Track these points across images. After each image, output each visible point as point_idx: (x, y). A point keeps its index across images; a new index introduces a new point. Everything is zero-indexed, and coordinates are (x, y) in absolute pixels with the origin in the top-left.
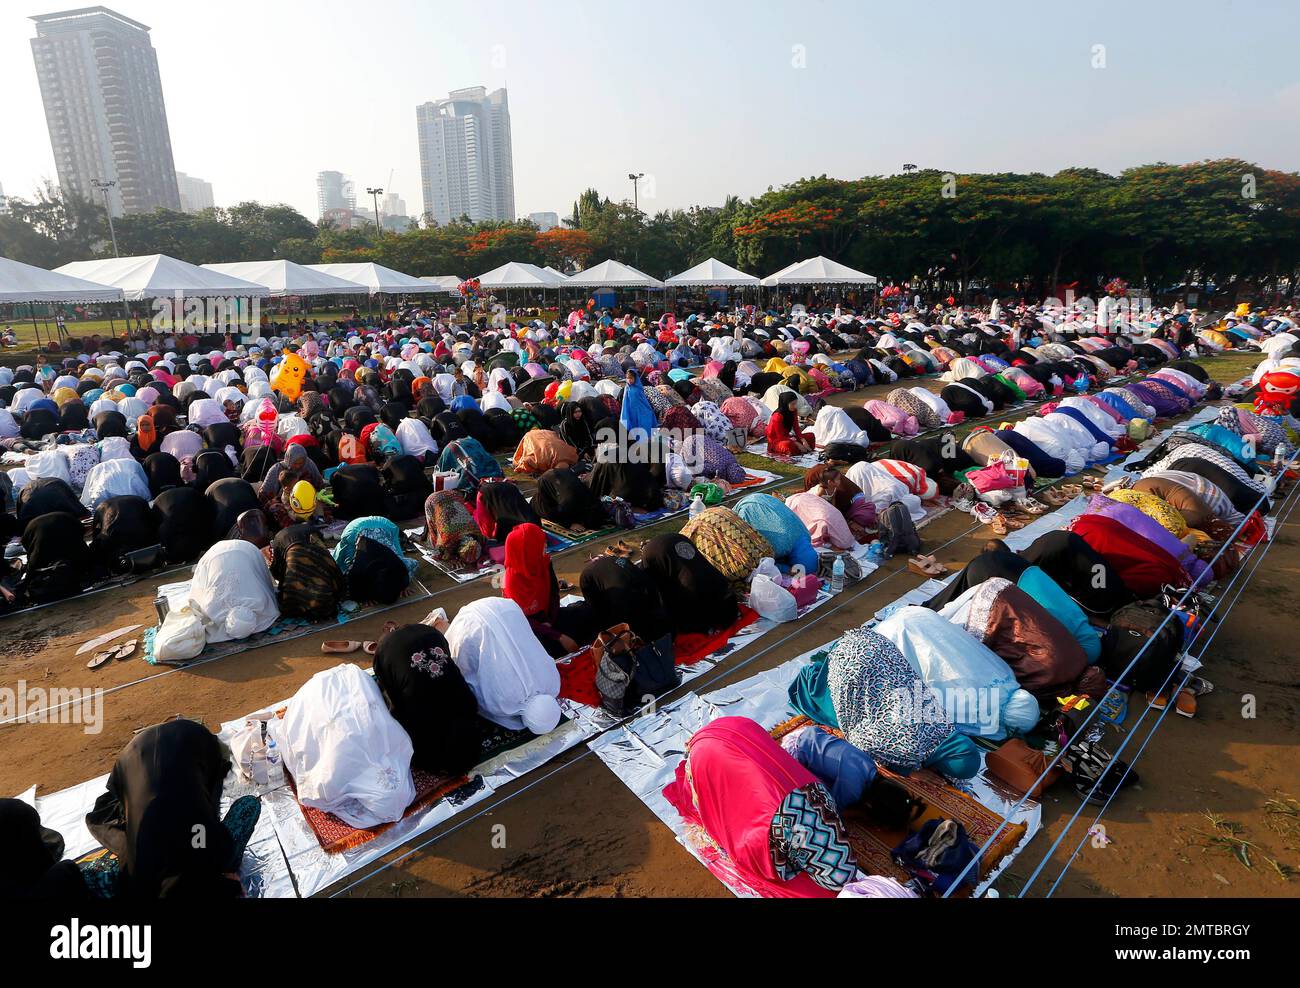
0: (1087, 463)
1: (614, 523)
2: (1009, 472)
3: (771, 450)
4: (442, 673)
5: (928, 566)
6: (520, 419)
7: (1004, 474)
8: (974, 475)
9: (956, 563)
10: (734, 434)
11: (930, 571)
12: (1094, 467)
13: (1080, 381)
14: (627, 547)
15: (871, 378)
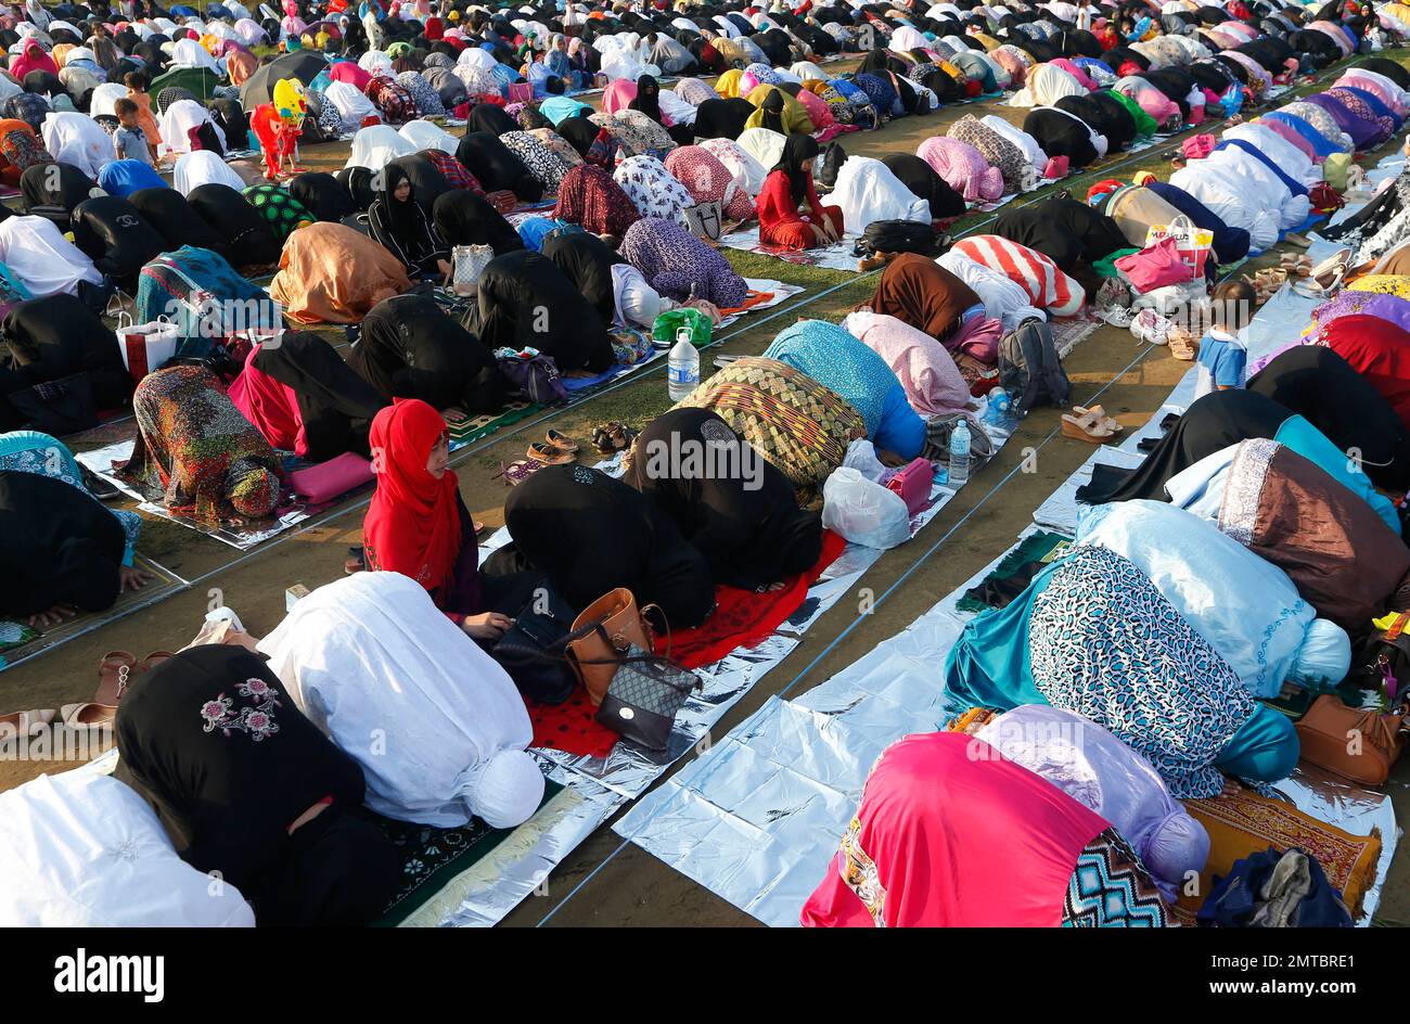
0: (1281, 232)
1: (525, 399)
2: (1183, 254)
3: (767, 241)
4: (276, 728)
5: (1093, 425)
6: (268, 203)
7: (1177, 258)
8: (1128, 263)
9: (1130, 415)
10: (699, 214)
11: (1098, 431)
12: (1291, 237)
13: (1231, 96)
14: (568, 442)
15: (898, 104)
